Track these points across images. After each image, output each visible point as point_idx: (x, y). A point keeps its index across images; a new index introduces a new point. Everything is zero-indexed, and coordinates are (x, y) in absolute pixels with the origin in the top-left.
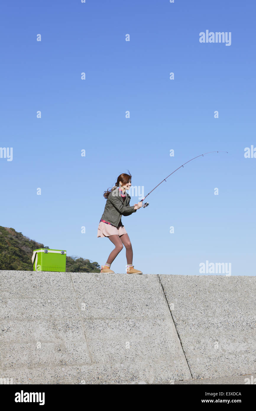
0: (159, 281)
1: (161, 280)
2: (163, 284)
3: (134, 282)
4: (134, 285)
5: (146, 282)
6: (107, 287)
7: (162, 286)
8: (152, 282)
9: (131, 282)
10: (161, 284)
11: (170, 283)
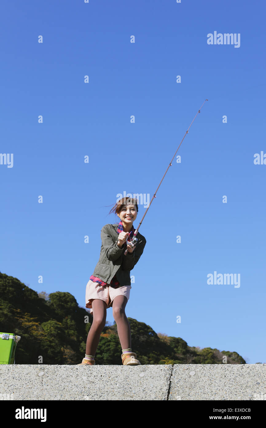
0: (168, 376)
1: (173, 374)
2: (174, 380)
3: (110, 379)
4: (109, 383)
5: (138, 379)
6: (48, 387)
7: (170, 384)
8: (150, 379)
9: (104, 379)
10: (170, 382)
11: (192, 380)
